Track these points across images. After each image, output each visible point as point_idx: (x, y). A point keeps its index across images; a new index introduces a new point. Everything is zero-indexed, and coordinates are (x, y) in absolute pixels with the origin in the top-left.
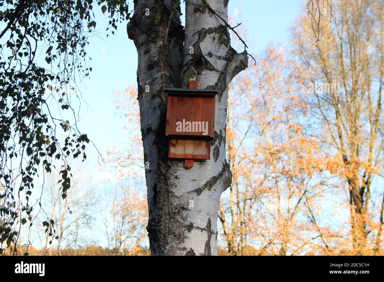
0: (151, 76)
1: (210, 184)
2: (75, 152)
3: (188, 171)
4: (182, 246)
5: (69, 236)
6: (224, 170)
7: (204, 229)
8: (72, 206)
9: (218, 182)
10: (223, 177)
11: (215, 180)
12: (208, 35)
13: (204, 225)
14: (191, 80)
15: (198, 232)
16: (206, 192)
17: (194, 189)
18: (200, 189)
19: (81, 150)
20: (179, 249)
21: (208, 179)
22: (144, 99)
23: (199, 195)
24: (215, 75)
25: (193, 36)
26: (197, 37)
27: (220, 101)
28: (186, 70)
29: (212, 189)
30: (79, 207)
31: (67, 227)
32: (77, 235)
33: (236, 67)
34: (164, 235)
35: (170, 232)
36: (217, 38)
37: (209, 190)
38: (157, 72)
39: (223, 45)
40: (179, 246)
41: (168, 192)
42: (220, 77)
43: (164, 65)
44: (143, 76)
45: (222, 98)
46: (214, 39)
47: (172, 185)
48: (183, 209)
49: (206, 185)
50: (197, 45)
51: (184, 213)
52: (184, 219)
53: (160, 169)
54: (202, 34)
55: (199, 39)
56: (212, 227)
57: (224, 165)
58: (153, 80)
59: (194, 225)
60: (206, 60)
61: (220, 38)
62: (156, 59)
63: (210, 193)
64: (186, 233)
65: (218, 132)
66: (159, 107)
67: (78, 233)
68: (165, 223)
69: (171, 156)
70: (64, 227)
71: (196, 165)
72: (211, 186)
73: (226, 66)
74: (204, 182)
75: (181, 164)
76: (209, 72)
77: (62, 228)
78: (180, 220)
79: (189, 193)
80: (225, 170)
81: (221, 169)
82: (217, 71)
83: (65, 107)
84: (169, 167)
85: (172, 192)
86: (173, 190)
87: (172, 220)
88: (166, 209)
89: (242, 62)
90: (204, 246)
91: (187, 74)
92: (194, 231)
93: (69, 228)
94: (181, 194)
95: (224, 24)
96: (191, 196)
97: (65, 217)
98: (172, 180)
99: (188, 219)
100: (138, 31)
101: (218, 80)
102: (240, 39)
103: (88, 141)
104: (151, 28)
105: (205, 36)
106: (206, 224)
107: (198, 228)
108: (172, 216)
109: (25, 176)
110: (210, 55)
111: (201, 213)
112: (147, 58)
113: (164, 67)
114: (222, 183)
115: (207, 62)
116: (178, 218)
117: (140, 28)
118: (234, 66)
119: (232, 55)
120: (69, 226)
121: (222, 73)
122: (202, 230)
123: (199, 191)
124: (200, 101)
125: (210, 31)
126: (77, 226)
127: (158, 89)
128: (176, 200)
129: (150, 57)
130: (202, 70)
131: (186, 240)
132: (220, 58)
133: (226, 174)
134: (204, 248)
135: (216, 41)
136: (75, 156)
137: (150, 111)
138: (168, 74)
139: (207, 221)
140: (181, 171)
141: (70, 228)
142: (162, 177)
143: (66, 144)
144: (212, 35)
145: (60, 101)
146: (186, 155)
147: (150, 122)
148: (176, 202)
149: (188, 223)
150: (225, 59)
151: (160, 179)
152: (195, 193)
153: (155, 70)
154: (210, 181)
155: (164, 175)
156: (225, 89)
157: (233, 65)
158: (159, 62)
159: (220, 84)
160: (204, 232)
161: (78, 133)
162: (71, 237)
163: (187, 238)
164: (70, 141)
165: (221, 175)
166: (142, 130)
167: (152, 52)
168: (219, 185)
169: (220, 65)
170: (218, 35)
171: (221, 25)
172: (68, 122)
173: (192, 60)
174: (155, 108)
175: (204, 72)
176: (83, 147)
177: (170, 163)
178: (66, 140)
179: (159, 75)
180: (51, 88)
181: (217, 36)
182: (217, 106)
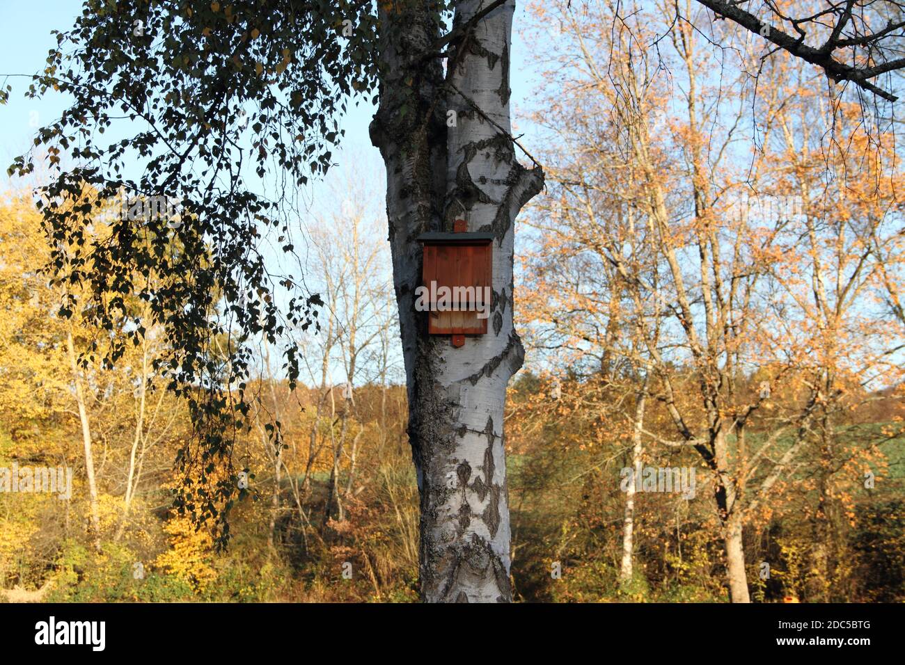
0: (405, 208)
1: (489, 369)
2: (305, 321)
3: (457, 351)
4: (452, 456)
5: (369, 364)
6: (510, 346)
7: (483, 433)
8: (371, 300)
9: (502, 363)
10: (510, 356)
11: (496, 361)
12: (478, 152)
13: (482, 426)
14: (457, 218)
15: (475, 436)
16: (484, 380)
17: (467, 377)
18: (475, 375)
19: (311, 317)
20: (449, 461)
21: (487, 362)
22: (397, 242)
23: (474, 384)
24: (490, 209)
25: (458, 153)
26: (463, 155)
27: (500, 246)
28: (450, 204)
29: (493, 375)
30: (386, 301)
31: (364, 345)
32: (385, 361)
33: (524, 193)
34: (428, 442)
35: (435, 438)
36: (492, 154)
37: (489, 376)
38: (413, 202)
39: (503, 162)
40: (449, 457)
41: (431, 382)
42: (499, 212)
43: (422, 190)
44: (394, 206)
45: (504, 242)
46: (488, 156)
47: (436, 372)
48: (453, 405)
49: (483, 370)
50: (463, 167)
51: (454, 411)
52: (455, 420)
53: (419, 349)
54: (470, 151)
55: (466, 158)
56: (494, 429)
57: (510, 338)
58: (408, 215)
59: (468, 427)
60: (477, 189)
61: (496, 155)
62: (410, 183)
63: (491, 380)
64: (458, 439)
65: (500, 293)
66: (416, 255)
67: (387, 357)
68: (429, 426)
69: (432, 331)
70: (357, 344)
71: (469, 343)
72: (491, 370)
73: (509, 193)
74: (481, 366)
75: (448, 342)
76: (482, 205)
77: (352, 348)
78: (449, 421)
79: (460, 382)
80: (512, 346)
81: (505, 345)
82: (495, 203)
83: (289, 248)
84: (431, 346)
85: (436, 382)
86: (439, 378)
87: (438, 421)
88: (429, 406)
89: (532, 184)
90: (482, 455)
91: (450, 209)
92: (468, 436)
93: (367, 347)
94: (449, 383)
95: (501, 132)
96: (462, 387)
97: (357, 325)
98: (437, 365)
99: (460, 419)
100: (384, 136)
101: (497, 216)
102: (526, 153)
103: (321, 303)
104: (402, 135)
105: (475, 154)
106: (485, 425)
107: (473, 431)
108: (438, 414)
109: (236, 360)
110: (483, 180)
111: (478, 411)
112: (398, 179)
113: (421, 196)
114: (508, 365)
115: (478, 191)
116: (447, 418)
117: (387, 133)
118: (521, 192)
119: (518, 176)
120: (367, 343)
121: (503, 205)
122: (480, 433)
123: (473, 379)
124: (470, 251)
125: (482, 145)
126: (383, 342)
127: (415, 228)
128: (443, 392)
129: (402, 180)
130: (472, 203)
131: (457, 449)
132: (498, 182)
133: (515, 351)
134: (483, 459)
135: (492, 158)
136: (305, 327)
137: (406, 260)
138: (428, 205)
139: (486, 420)
140: (447, 352)
141: (370, 347)
142: (422, 361)
143: (292, 308)
144: (485, 151)
145: (281, 239)
146: (453, 329)
147: (406, 278)
148: (443, 396)
149: (460, 426)
150: (507, 183)
151: (420, 363)
152: (469, 383)
153: (409, 200)
154: (490, 363)
155: (426, 358)
156: (507, 228)
157: (520, 190)
158: (415, 188)
159: (499, 222)
160: (483, 436)
161: (306, 292)
162: (373, 366)
163: (458, 445)
164: (296, 304)
165: (505, 354)
166: (396, 288)
167: (404, 171)
168: (503, 368)
169: (498, 193)
170: (494, 150)
171: (498, 134)
172: (291, 277)
173: (457, 189)
174: (411, 257)
175: (475, 207)
176: (316, 314)
177: (431, 340)
178: (291, 304)
179: (414, 207)
180: (266, 221)
181: (492, 151)
182: (496, 253)
